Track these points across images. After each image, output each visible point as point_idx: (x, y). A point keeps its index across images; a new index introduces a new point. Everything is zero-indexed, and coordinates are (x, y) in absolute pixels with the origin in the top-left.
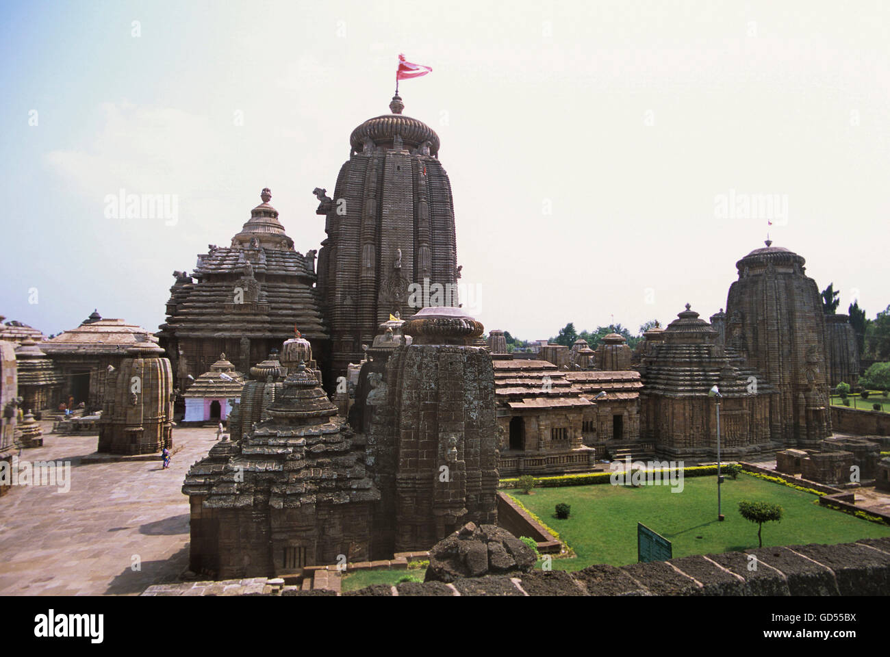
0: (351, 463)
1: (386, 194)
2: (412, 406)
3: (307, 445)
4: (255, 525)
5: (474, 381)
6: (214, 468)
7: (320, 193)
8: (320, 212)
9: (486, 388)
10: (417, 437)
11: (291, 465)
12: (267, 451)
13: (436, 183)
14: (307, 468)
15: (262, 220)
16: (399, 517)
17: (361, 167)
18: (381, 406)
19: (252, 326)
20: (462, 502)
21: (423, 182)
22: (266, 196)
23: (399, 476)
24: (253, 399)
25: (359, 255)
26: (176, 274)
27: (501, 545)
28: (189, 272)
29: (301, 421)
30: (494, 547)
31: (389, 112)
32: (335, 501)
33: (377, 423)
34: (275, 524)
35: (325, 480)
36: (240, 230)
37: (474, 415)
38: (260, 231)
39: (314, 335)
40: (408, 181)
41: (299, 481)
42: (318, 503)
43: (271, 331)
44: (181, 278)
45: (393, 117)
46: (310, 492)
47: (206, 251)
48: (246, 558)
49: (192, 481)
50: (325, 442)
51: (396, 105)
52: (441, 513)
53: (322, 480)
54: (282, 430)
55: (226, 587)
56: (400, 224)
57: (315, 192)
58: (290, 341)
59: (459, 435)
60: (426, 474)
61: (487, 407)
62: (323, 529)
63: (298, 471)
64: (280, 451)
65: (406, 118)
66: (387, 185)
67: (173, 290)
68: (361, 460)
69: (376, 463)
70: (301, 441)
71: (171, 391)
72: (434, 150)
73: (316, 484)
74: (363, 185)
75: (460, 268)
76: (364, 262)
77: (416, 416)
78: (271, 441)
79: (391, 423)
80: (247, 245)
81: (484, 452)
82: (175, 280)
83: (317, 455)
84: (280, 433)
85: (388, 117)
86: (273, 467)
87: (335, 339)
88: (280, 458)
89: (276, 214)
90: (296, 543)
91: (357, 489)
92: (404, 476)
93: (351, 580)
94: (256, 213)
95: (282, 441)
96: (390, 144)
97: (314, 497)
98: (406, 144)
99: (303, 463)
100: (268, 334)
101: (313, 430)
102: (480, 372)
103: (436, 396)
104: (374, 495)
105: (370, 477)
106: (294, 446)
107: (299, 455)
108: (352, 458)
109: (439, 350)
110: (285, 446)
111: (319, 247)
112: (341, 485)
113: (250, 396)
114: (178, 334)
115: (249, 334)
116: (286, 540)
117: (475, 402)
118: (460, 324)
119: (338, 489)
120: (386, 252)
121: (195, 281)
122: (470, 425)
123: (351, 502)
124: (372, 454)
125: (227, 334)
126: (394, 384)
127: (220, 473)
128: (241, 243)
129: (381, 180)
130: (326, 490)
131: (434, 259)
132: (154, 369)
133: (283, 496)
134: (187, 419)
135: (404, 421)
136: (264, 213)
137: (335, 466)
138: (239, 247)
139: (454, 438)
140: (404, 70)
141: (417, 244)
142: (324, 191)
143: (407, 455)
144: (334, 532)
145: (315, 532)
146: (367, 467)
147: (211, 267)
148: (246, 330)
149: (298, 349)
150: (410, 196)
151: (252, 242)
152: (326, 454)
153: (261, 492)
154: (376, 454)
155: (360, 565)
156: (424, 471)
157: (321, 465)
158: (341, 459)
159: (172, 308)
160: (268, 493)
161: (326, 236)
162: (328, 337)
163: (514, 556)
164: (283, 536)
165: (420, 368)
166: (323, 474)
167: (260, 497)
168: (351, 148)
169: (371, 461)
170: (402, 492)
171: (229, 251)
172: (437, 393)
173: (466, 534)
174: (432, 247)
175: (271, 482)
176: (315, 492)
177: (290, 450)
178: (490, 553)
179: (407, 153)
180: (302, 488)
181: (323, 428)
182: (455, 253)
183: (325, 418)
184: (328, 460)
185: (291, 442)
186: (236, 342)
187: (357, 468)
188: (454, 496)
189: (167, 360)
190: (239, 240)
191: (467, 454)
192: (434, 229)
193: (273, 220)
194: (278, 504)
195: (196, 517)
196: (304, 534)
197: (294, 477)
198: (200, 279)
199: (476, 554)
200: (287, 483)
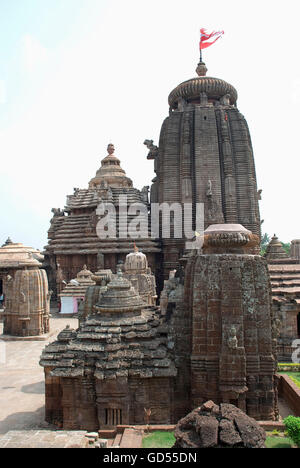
0: (155, 346)
1: (197, 138)
2: (201, 303)
3: (123, 332)
4: (85, 391)
5: (251, 282)
6: (60, 347)
7: (148, 143)
8: (149, 157)
9: (261, 288)
10: (205, 327)
11: (110, 347)
12: (94, 336)
13: (236, 126)
14: (122, 349)
15: (110, 167)
16: (193, 391)
17: (177, 120)
18: (179, 303)
19: (104, 244)
20: (243, 381)
21: (225, 127)
22: (111, 149)
23: (192, 358)
24: (92, 298)
25: (179, 187)
26: (53, 210)
27: (231, 423)
28: (62, 208)
29: (119, 314)
30: (224, 424)
31: (196, 76)
32: (142, 375)
33: (176, 317)
34: (99, 390)
35: (135, 359)
36: (94, 175)
37: (251, 310)
38: (108, 175)
39: (149, 250)
40: (214, 127)
41: (115, 359)
42: (129, 377)
43: (118, 247)
44: (57, 213)
45: (198, 79)
46: (124, 368)
47: (72, 193)
48: (80, 415)
49: (45, 357)
50: (135, 331)
51: (201, 69)
52: (226, 389)
53: (133, 359)
54: (105, 321)
55: (58, 436)
56: (209, 161)
57: (145, 143)
58: (131, 254)
59: (239, 326)
60: (213, 357)
61: (263, 304)
62: (134, 396)
63: (115, 352)
64: (103, 336)
65: (208, 78)
66: (197, 132)
67: (52, 222)
68: (164, 345)
69: (176, 347)
70: (117, 329)
71: (47, 292)
72: (233, 101)
73: (128, 361)
74: (179, 133)
75: (260, 192)
76: (183, 192)
77: (205, 311)
78: (97, 329)
79: (186, 316)
80: (99, 186)
81: (261, 341)
82: (53, 214)
83: (130, 340)
84: (103, 323)
85: (194, 79)
86: (97, 348)
87: (165, 252)
88: (103, 342)
89: (118, 162)
90: (114, 406)
91: (159, 367)
92: (196, 358)
93: (150, 438)
94: (104, 162)
95: (104, 329)
96: (198, 100)
97: (126, 372)
98: (210, 98)
99: (119, 346)
100: (116, 250)
101: (127, 321)
102: (256, 275)
103: (220, 295)
104: (172, 372)
105: (170, 358)
106: (113, 333)
107: (115, 340)
108: (155, 343)
109: (221, 259)
110: (106, 333)
111: (150, 184)
112: (147, 363)
113: (90, 296)
114: (55, 252)
115: (103, 250)
116: (106, 403)
117: (252, 300)
118: (237, 237)
119: (144, 366)
120: (199, 183)
121: (66, 214)
122: (248, 318)
123: (154, 377)
124: (172, 340)
125: (88, 251)
126: (188, 286)
127: (63, 352)
128: (95, 185)
129: (192, 129)
130: (136, 367)
131: (237, 186)
132: (35, 277)
133: (104, 370)
134: (62, 312)
135: (195, 315)
136: (110, 162)
137: (143, 348)
138: (93, 188)
139: (234, 329)
140: (205, 40)
141: (223, 175)
142: (152, 141)
143: (199, 342)
144: (142, 399)
145: (128, 398)
146: (169, 350)
147: (75, 205)
148: (100, 248)
149: (136, 260)
150: (215, 139)
151: (102, 183)
152: (137, 339)
153: (90, 366)
154: (176, 341)
155: (159, 427)
156: (211, 355)
157: (132, 348)
158: (147, 343)
159: (52, 234)
160: (94, 367)
161: (155, 175)
162: (159, 250)
163: (240, 434)
164: (103, 400)
165: (206, 273)
166: (133, 354)
167: (88, 370)
168: (168, 106)
169: (171, 345)
170: (196, 370)
171: (87, 191)
172: (220, 293)
173: (205, 410)
174: (236, 176)
175: (96, 359)
176: (127, 368)
177: (110, 336)
178: (220, 429)
179: (211, 105)
180: (117, 365)
181: (135, 320)
182: (255, 180)
183: (137, 312)
184: (137, 344)
185: (111, 330)
186: (94, 256)
187: (160, 350)
188: (236, 376)
189: (44, 271)
190: (94, 183)
191: (246, 342)
192: (236, 162)
193: (117, 167)
194: (100, 376)
195: (48, 382)
196: (119, 399)
197: (111, 356)
198: (69, 213)
199: (208, 428)
200: (107, 360)
